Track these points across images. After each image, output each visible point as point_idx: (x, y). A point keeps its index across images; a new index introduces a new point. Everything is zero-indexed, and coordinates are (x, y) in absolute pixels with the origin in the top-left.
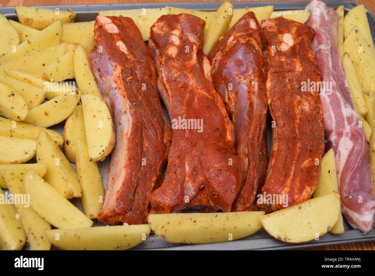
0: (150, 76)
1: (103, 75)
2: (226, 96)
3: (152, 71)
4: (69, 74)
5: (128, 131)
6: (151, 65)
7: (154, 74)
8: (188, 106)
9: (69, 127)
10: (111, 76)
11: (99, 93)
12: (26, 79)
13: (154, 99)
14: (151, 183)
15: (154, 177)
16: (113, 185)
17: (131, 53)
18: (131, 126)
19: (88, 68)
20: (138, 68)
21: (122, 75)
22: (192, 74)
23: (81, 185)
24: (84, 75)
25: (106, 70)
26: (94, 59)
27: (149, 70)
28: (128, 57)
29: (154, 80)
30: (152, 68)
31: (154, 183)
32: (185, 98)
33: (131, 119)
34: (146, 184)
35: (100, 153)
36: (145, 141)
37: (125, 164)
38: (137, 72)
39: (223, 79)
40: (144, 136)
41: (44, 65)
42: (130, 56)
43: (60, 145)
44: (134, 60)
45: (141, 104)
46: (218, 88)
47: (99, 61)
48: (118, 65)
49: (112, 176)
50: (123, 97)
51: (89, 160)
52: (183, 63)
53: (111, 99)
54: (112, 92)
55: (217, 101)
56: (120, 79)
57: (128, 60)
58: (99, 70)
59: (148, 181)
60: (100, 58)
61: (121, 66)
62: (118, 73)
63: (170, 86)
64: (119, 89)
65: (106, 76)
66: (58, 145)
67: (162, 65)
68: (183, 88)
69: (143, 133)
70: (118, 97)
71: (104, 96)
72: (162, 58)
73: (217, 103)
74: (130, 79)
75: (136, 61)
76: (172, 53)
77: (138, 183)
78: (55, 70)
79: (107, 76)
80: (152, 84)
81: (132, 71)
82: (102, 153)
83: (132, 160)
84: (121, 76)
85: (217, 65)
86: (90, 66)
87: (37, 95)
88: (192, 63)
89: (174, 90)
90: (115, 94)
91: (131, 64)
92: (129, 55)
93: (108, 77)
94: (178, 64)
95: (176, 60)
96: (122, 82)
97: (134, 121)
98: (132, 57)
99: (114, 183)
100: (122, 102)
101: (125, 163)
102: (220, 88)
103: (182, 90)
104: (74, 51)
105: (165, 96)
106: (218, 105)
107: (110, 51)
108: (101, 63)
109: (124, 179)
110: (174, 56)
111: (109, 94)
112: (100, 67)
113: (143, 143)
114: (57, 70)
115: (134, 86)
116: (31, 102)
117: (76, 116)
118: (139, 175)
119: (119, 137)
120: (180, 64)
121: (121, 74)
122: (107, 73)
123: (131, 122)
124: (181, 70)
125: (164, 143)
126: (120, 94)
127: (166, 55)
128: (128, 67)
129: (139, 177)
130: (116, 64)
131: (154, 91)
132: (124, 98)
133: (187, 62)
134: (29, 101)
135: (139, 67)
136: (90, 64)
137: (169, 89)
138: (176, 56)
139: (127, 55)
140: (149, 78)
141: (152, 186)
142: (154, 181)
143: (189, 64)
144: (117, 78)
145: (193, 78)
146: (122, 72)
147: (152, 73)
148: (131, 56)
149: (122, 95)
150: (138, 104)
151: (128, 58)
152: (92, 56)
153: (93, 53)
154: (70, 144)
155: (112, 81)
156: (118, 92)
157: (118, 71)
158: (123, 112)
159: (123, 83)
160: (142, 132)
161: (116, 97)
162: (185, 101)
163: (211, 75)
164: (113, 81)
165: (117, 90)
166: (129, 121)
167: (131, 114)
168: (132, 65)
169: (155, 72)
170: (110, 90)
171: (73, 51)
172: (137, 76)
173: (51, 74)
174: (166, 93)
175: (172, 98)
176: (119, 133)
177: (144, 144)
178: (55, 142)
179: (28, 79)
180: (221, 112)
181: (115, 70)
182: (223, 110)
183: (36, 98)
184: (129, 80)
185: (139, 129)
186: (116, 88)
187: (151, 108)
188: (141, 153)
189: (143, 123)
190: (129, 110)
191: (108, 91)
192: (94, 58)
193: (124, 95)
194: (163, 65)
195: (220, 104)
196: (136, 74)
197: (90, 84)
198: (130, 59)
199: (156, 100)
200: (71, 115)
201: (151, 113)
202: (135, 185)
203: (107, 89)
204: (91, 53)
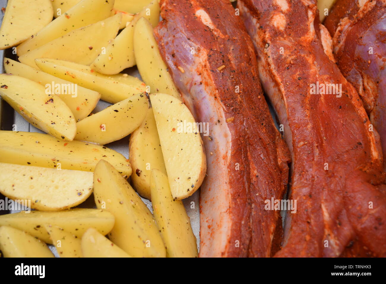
0: (249, 61)
1: (180, 62)
2: (360, 85)
3: (251, 53)
4: (128, 60)
5: (227, 152)
6: (248, 44)
7: (253, 57)
8: (312, 108)
9: (137, 149)
10: (193, 65)
11: (175, 89)
12: (68, 74)
13: (258, 96)
14: (270, 235)
15: (272, 225)
16: (211, 239)
17: (219, 26)
18: (231, 144)
19: (156, 52)
20: (231, 50)
21: (210, 63)
22: (312, 57)
23: (163, 239)
24: (151, 63)
25: (184, 56)
26: (163, 38)
27: (246, 52)
28: (215, 33)
29: (254, 66)
30: (249, 47)
31: (272, 234)
32: (306, 96)
33: (229, 134)
34: (262, 237)
35: (188, 190)
36: (252, 166)
37: (228, 208)
38: (230, 57)
39: (356, 60)
40: (249, 158)
41: (91, 49)
42: (217, 32)
43: (126, 177)
44: (223, 37)
45: (241, 108)
46: (347, 74)
47: (173, 42)
48: (202, 48)
49: (207, 221)
50: (213, 98)
51: (173, 200)
52: (298, 39)
53: (193, 99)
54: (195, 89)
55: (351, 96)
56: (207, 70)
57: (216, 39)
58: (173, 56)
59: (265, 233)
60: (174, 36)
61: (206, 49)
62: (203, 60)
63: (282, 78)
64: (207, 84)
65: (184, 64)
66: (125, 176)
67: (267, 45)
68: (302, 81)
69: (249, 153)
70: (205, 97)
71: (182, 93)
72: (265, 32)
73: (352, 99)
74: (222, 70)
75: (227, 39)
76: (279, 25)
77: (251, 237)
78: (110, 58)
79: (186, 64)
80: (252, 73)
81: (223, 56)
82: (191, 189)
83: (238, 200)
84: (208, 65)
85: (343, 38)
86: (159, 48)
87: (87, 100)
88: (310, 38)
89: (289, 84)
90: (201, 91)
91: (221, 44)
92: (215, 31)
93: (188, 66)
94: (290, 41)
95: (285, 36)
96: (211, 75)
97: (234, 137)
98: (221, 34)
99: (212, 234)
100: (211, 104)
101: (228, 205)
102: (349, 73)
103: (300, 83)
104: (133, 26)
105: (272, 90)
106: (353, 102)
107: (188, 26)
108: (175, 44)
109: (229, 233)
110: (282, 29)
111: (190, 90)
112: (174, 51)
113: (250, 169)
114: (112, 58)
115: (229, 80)
116: (78, 109)
117: (145, 128)
118: (251, 224)
119: (212, 159)
120: (293, 41)
121: (207, 62)
122: (187, 60)
123: (230, 138)
124: (296, 52)
125: (278, 165)
126: (207, 92)
127: (270, 27)
128: (217, 50)
129: (251, 227)
130: (199, 46)
131: (257, 84)
132: (215, 100)
133: (302, 38)
134: (76, 108)
135: (232, 48)
136: (159, 46)
137: (281, 83)
138: (286, 28)
139: (213, 30)
140: (248, 65)
141: (270, 239)
142: (272, 231)
143: (306, 40)
144: (203, 68)
145: (315, 62)
146: (209, 59)
147: (251, 56)
148: (219, 31)
149: (211, 94)
150: (238, 109)
151: (215, 35)
152: (160, 34)
153: (162, 29)
154: (142, 174)
155: (194, 72)
156: (205, 89)
157: (203, 57)
158: (215, 120)
159: (213, 76)
160: (246, 152)
161: (203, 96)
162: (307, 102)
163: (333, 53)
164: (196, 72)
165: (203, 86)
166: (226, 136)
167: (229, 125)
168: (222, 46)
169: (254, 54)
170: (191, 85)
171: (131, 25)
172: (230, 63)
173: (104, 65)
174: (274, 87)
175: (288, 97)
176: (211, 153)
177: (252, 170)
178: (119, 172)
179: (71, 74)
180: (358, 113)
181: (197, 55)
182: (361, 111)
183: (86, 104)
184: (220, 71)
185: (242, 147)
186: (201, 83)
187: (256, 112)
188: (249, 187)
189: (246, 137)
190: (224, 119)
191: (188, 87)
192: (164, 36)
193: (215, 95)
194: (269, 46)
195: (355, 101)
196: (229, 61)
197: (160, 76)
198: (217, 36)
199: (260, 98)
200: (139, 128)
201: (256, 120)
202: (247, 242)
203: (187, 83)
204: (160, 30)
